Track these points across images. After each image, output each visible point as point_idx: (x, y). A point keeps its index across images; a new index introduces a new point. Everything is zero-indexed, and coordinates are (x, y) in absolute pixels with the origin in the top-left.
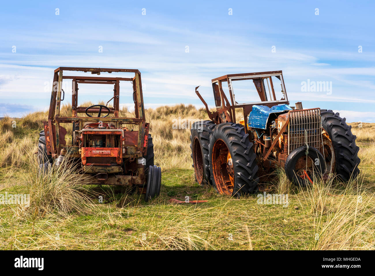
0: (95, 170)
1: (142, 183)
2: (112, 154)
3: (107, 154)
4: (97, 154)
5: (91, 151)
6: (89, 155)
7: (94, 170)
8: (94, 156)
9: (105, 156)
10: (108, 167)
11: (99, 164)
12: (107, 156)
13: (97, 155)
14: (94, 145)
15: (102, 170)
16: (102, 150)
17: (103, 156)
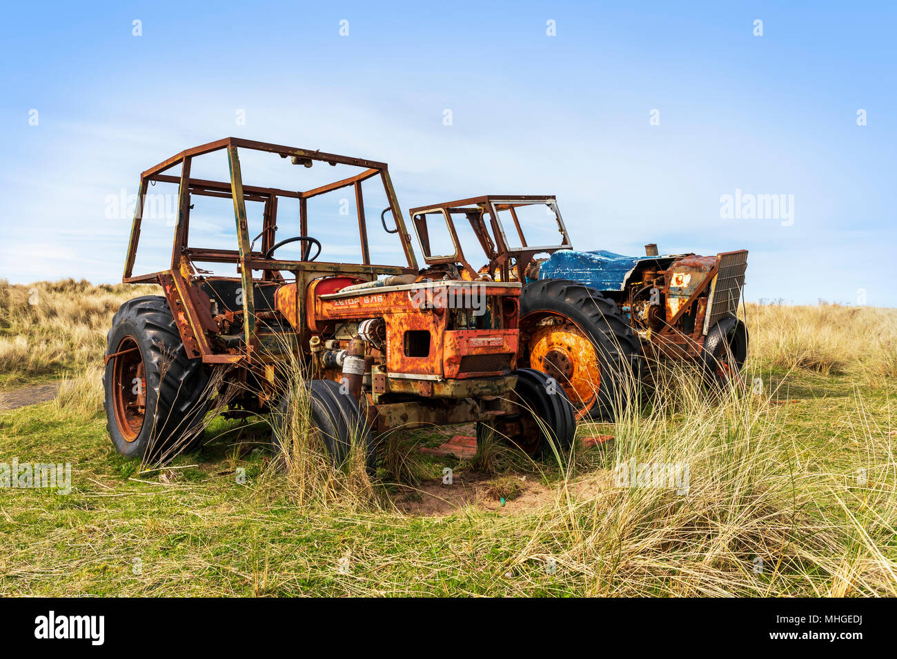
0: (475, 389)
1: (514, 412)
2: (505, 345)
3: (496, 347)
4: (478, 347)
5: (467, 341)
6: (465, 352)
7: (472, 390)
8: (474, 353)
9: (493, 352)
10: (499, 379)
11: (481, 374)
12: (497, 352)
13: (479, 351)
14: (464, 323)
15: (487, 387)
16: (488, 336)
17: (490, 352)
